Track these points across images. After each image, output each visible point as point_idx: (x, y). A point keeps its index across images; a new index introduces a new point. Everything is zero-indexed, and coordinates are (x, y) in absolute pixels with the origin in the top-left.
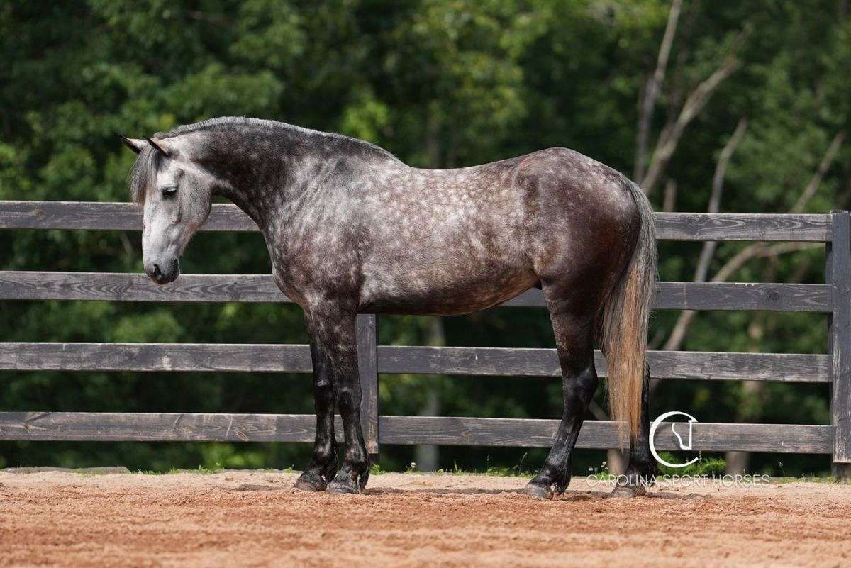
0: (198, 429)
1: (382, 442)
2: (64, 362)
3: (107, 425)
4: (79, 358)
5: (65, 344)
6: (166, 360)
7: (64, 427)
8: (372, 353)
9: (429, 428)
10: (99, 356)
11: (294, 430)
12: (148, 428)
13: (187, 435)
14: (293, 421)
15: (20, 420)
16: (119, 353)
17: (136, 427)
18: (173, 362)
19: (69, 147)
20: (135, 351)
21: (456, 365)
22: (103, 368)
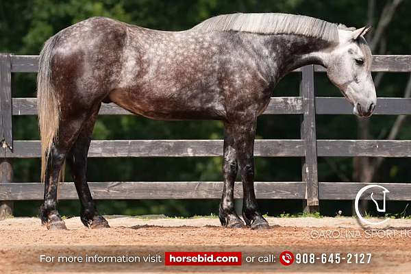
0: (210, 191)
1: (321, 198)
2: (129, 152)
3: (156, 189)
4: (139, 149)
5: (130, 141)
6: (190, 150)
7: (130, 191)
8: (314, 145)
9: (350, 190)
10: (151, 148)
11: (267, 191)
12: (180, 191)
13: (203, 195)
14: (267, 186)
15: (105, 187)
16: (162, 146)
17: (173, 191)
18: (194, 151)
19: (40, 24)
20: (171, 145)
21: (365, 151)
22: (153, 155)
